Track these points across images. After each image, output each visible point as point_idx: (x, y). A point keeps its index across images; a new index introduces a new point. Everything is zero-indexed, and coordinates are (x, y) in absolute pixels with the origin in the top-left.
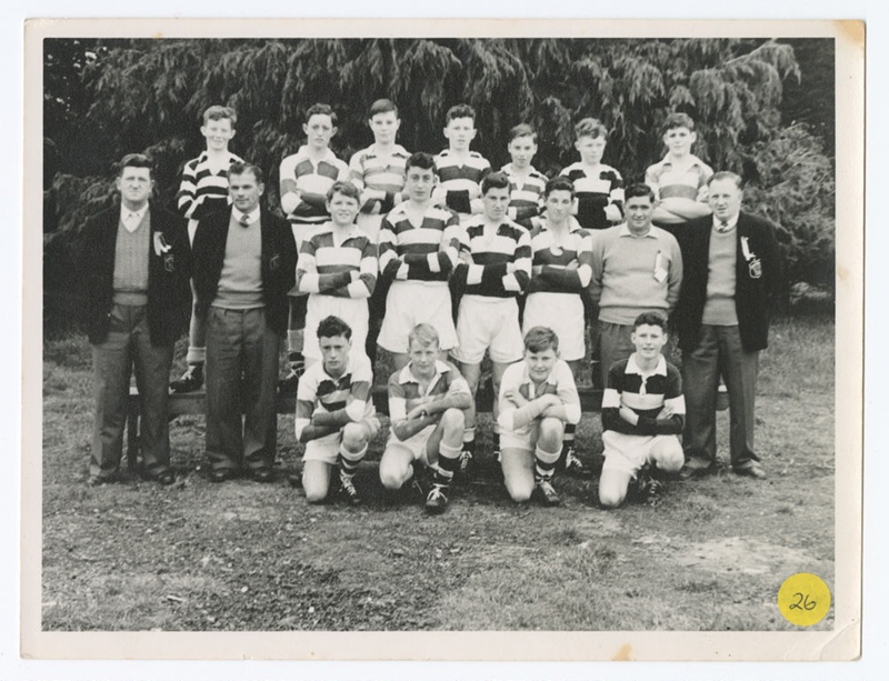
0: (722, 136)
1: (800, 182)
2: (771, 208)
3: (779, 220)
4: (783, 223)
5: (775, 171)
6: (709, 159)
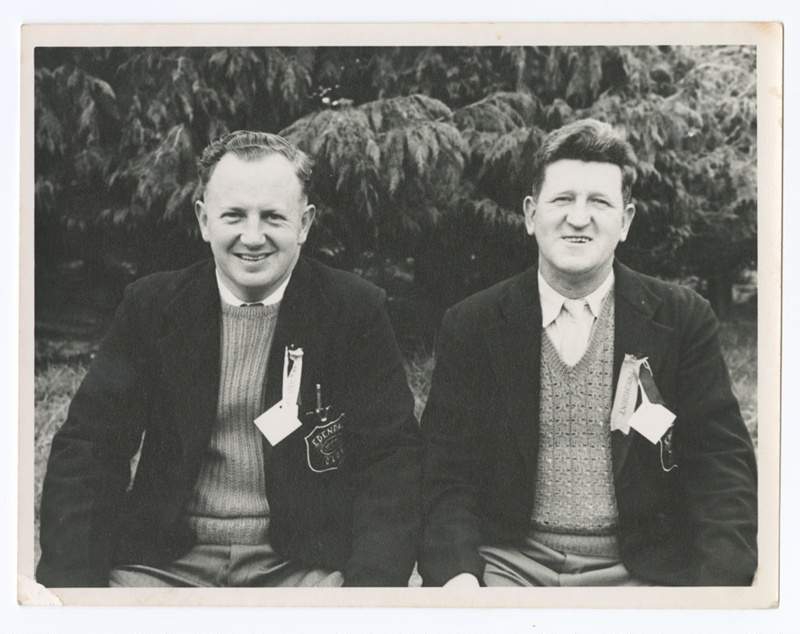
1: (699, 93)
2: (637, 136)
3: (652, 158)
4: (659, 165)
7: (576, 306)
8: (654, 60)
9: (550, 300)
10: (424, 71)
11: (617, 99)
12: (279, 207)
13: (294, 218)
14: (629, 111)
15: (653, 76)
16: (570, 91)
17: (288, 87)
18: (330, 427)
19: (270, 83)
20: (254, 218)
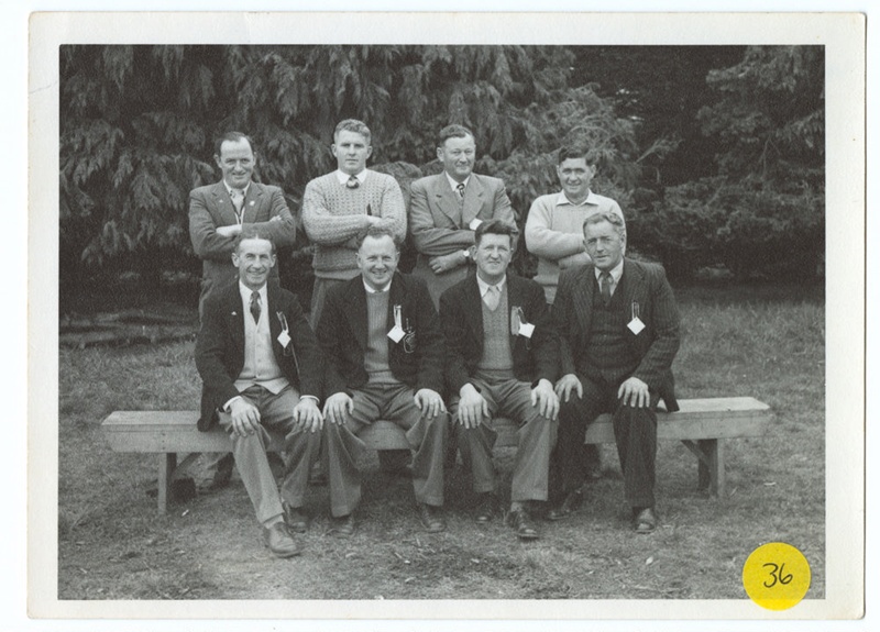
0: (482, 96)
2: (535, 178)
5: (550, 137)
6: (469, 123)
7: (494, 288)
8: (545, 126)
9: (483, 287)
10: (400, 142)
11: (522, 155)
12: (389, 254)
13: (393, 258)
14: (530, 164)
15: (544, 136)
16: (493, 150)
17: (317, 159)
18: (412, 334)
19: (306, 157)
20: (380, 259)
